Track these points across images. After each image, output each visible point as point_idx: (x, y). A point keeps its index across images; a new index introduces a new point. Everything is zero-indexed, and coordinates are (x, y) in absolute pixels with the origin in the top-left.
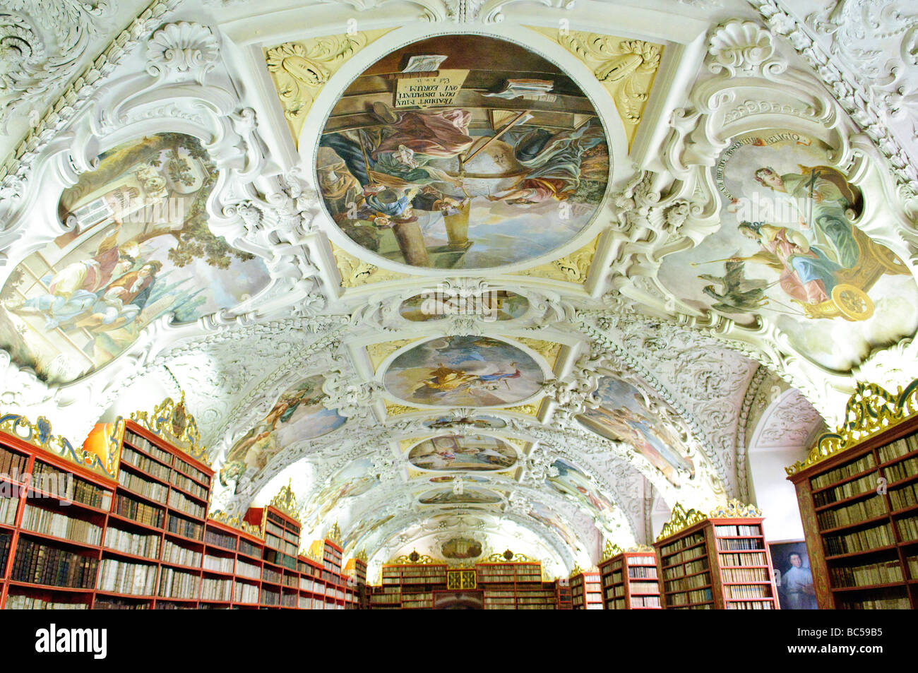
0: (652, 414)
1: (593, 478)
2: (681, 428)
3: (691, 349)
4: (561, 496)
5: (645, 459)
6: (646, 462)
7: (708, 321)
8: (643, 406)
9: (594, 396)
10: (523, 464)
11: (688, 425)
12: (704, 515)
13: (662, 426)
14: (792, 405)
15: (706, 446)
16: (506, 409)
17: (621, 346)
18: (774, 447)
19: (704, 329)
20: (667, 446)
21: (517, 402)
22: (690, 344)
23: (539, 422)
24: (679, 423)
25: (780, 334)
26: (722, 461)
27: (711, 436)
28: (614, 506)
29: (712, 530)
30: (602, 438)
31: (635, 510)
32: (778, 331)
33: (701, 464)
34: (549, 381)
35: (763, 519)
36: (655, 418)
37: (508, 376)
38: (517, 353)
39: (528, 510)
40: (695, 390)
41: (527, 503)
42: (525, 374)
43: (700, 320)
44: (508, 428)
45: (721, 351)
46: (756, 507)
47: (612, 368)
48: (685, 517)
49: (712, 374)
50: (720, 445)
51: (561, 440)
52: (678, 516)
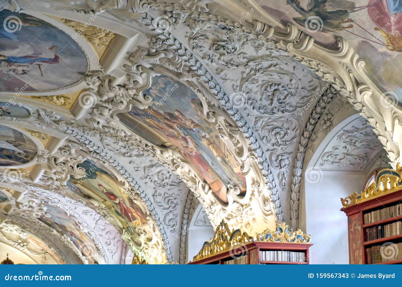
0: (208, 123)
1: (127, 185)
2: (238, 142)
3: (262, 57)
4: (85, 201)
5: (192, 171)
6: (193, 173)
7: (288, 35)
8: (199, 113)
9: (144, 95)
10: (44, 162)
11: (247, 140)
12: (251, 238)
13: (217, 137)
14: (357, 129)
15: (262, 163)
16: (34, 97)
17: (185, 44)
18: (332, 170)
19: (281, 42)
20: (219, 159)
21: (49, 90)
22: (263, 52)
23: (72, 116)
24: (237, 137)
25: (358, 61)
26: (277, 181)
27: (269, 153)
28: (148, 218)
29: (257, 254)
30: (145, 142)
31: (171, 223)
32: (357, 57)
33: (254, 182)
34: (94, 72)
35: (310, 245)
36: (211, 127)
37: (44, 61)
38: (60, 36)
39: (40, 214)
40: (259, 102)
41: (39, 205)
42: (65, 60)
43: (278, 32)
44: (32, 119)
45: (294, 64)
46: (305, 232)
47: (171, 68)
48: (229, 238)
49: (280, 87)
50: (276, 164)
51: (96, 140)
52: (222, 235)
